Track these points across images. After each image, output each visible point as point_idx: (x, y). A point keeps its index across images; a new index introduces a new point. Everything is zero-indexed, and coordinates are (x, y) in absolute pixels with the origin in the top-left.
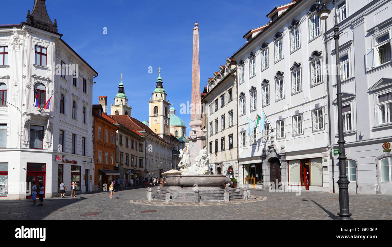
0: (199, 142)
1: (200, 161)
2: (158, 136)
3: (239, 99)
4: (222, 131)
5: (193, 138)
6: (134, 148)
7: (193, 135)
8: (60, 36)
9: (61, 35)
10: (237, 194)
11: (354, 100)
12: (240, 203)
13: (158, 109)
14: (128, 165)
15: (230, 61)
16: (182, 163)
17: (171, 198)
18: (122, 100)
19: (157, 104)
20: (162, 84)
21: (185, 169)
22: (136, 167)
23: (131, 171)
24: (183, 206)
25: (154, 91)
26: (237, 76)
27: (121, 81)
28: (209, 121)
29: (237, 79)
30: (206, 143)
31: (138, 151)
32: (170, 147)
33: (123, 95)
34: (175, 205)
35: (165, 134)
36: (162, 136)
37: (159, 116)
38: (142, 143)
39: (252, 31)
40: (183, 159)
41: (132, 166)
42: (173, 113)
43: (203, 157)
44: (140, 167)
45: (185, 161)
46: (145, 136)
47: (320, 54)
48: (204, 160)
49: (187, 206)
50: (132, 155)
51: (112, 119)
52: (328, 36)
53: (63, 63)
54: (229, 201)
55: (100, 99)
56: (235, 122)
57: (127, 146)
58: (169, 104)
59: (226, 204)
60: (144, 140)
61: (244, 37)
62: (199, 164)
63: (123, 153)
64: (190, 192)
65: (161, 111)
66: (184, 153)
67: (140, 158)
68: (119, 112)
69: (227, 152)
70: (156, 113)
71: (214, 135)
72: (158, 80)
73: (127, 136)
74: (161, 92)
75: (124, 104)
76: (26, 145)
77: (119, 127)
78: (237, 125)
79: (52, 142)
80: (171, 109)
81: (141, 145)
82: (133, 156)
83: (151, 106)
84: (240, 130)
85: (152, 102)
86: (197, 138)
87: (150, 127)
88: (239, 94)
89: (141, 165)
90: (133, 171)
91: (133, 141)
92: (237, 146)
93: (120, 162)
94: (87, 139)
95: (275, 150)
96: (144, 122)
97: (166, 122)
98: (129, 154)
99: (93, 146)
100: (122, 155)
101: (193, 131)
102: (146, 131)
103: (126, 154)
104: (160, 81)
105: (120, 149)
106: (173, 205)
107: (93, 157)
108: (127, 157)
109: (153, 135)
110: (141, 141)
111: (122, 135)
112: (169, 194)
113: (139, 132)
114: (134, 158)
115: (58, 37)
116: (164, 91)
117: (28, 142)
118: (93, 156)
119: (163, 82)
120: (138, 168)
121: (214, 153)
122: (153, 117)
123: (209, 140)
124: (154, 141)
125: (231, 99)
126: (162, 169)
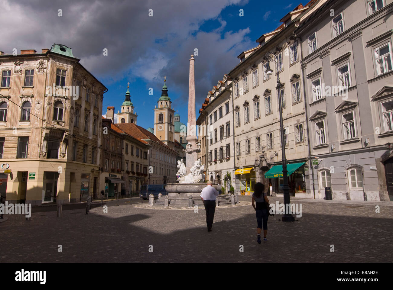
0: (194, 154)
1: (195, 170)
2: (162, 143)
3: (235, 112)
4: (221, 140)
5: (189, 151)
6: (139, 156)
7: (189, 148)
10: (226, 200)
11: (326, 117)
13: (163, 116)
14: (133, 173)
15: (226, 77)
16: (179, 173)
17: (169, 203)
18: (128, 108)
19: (162, 112)
20: (167, 92)
21: (182, 178)
23: (135, 178)
24: (178, 209)
25: (159, 99)
26: (232, 91)
27: (128, 90)
29: (233, 94)
30: (207, 152)
31: (143, 159)
33: (130, 102)
34: (172, 209)
35: (170, 140)
36: (166, 143)
37: (163, 123)
38: (146, 151)
39: (244, 53)
40: (180, 169)
41: (137, 173)
42: (178, 120)
43: (197, 167)
45: (182, 171)
46: (150, 144)
47: (299, 77)
48: (198, 170)
50: (137, 163)
51: (119, 128)
52: (304, 62)
54: (218, 206)
55: (108, 110)
56: (232, 133)
57: (132, 154)
58: (173, 112)
60: (149, 148)
61: (238, 57)
62: (194, 174)
63: (128, 161)
64: (185, 198)
65: (166, 119)
66: (181, 164)
67: (145, 166)
68: (125, 119)
70: (161, 120)
71: (214, 144)
72: (163, 88)
73: (133, 145)
74: (166, 100)
75: (130, 111)
76: (44, 156)
77: (125, 136)
78: (233, 136)
79: (67, 153)
80: (176, 116)
81: (146, 153)
83: (156, 114)
84: (236, 141)
85: (157, 109)
86: (193, 151)
87: (155, 134)
88: (235, 108)
89: (146, 172)
91: (138, 149)
92: (233, 155)
95: (266, 160)
96: (149, 130)
97: (171, 129)
98: (134, 162)
100: (127, 163)
101: (189, 145)
102: (151, 139)
103: (132, 162)
104: (166, 89)
105: (126, 157)
108: (132, 165)
109: (157, 142)
110: (146, 149)
111: (128, 144)
112: (168, 199)
113: (144, 140)
114: (138, 166)
116: (169, 99)
117: (46, 152)
119: (168, 91)
122: (158, 124)
123: (210, 150)
124: (159, 149)
125: (228, 112)
126: (166, 176)
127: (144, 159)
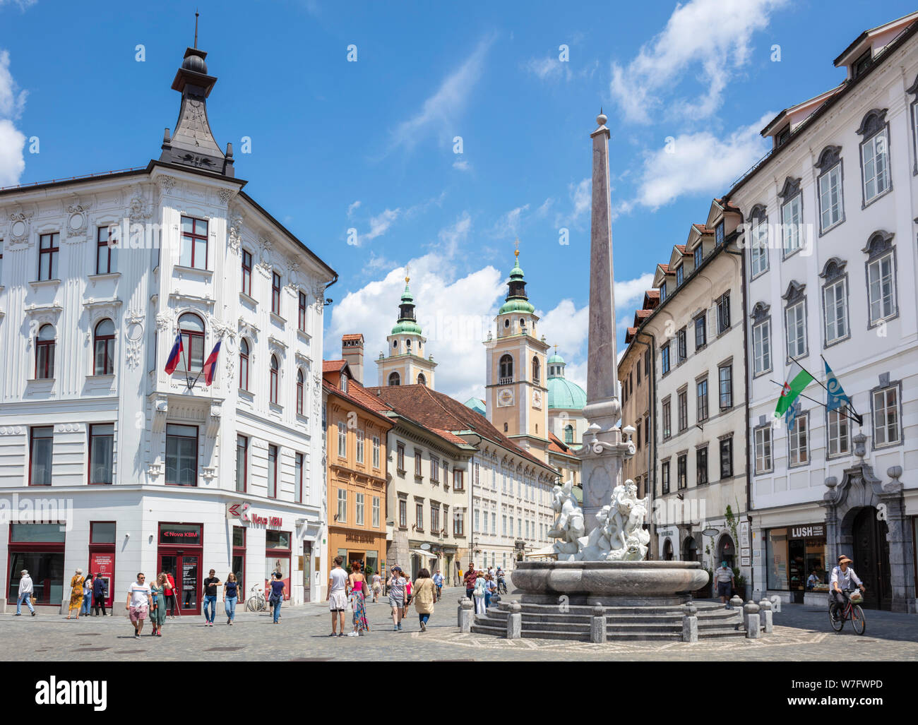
2: (510, 442)
3: (751, 322)
4: (700, 425)
6: (437, 482)
8: (240, 186)
9: (243, 183)
12: (731, 650)
13: (513, 362)
14: (421, 531)
15: (721, 209)
18: (409, 343)
19: (508, 350)
20: (523, 288)
22: (446, 536)
23: (428, 547)
24: (554, 650)
26: (742, 255)
27: (406, 288)
28: (660, 396)
29: (744, 264)
30: (652, 463)
31: (451, 489)
32: (547, 477)
33: (412, 326)
34: (533, 649)
35: (534, 435)
37: (514, 384)
38: (462, 464)
39: (788, 113)
41: (435, 533)
42: (558, 372)
43: (621, 508)
44: (456, 536)
45: (568, 520)
46: (470, 444)
48: (624, 518)
49: (567, 651)
50: (432, 501)
51: (379, 398)
53: (246, 254)
55: (345, 344)
56: (739, 398)
57: (419, 479)
58: (545, 347)
59: (685, 650)
60: (468, 457)
63: (406, 495)
65: (520, 369)
66: (565, 498)
67: (457, 511)
68: (401, 376)
69: (715, 489)
70: (507, 374)
71: (675, 437)
72: (512, 277)
73: (418, 446)
74: (521, 312)
75: (414, 353)
77: (395, 421)
78: (745, 407)
80: (554, 360)
81: (459, 473)
82: (435, 504)
83: (491, 355)
84: (755, 422)
85: (495, 342)
87: (488, 416)
88: (750, 310)
89: (460, 529)
90: (434, 548)
91: (435, 460)
92: (744, 471)
93: (398, 521)
94: (307, 458)
96: (470, 404)
97: (536, 400)
98: (423, 499)
99: (324, 475)
100: (403, 501)
102: (474, 429)
103: (417, 498)
104: (519, 279)
105: (398, 484)
106: (528, 647)
107: (323, 507)
108: (419, 506)
110: (459, 460)
111: (404, 445)
113: (455, 433)
114: (438, 509)
115: (236, 188)
117: (161, 467)
118: (324, 504)
119: (525, 283)
120: (451, 541)
121: (674, 493)
122: (498, 385)
123: (662, 455)
124: (500, 460)
125: (725, 326)
126: (523, 540)
127: (455, 490)
